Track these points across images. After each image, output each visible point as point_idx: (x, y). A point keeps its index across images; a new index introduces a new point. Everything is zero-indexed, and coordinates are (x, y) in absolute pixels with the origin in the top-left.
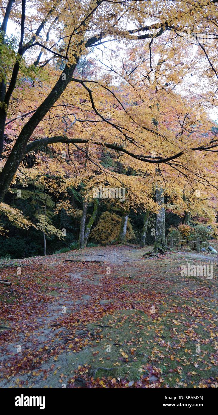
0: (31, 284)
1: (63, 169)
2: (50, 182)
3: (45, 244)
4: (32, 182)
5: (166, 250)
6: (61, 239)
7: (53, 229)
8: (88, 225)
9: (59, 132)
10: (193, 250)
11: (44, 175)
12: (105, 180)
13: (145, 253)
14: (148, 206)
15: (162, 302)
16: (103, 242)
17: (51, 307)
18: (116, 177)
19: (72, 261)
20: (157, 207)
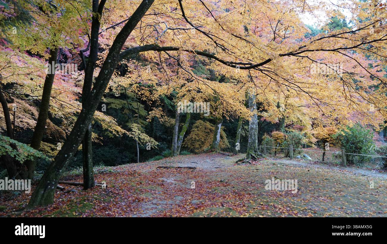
0: (126, 187)
1: (155, 77)
2: (143, 90)
3: (138, 152)
4: (124, 91)
5: (258, 157)
6: (154, 147)
7: (145, 137)
8: (181, 133)
9: (151, 40)
10: (286, 157)
11: (136, 83)
12: (197, 87)
13: (238, 159)
14: (241, 113)
15: (251, 201)
16: (197, 151)
17: (145, 206)
18: (207, 84)
19: (165, 168)
20: (249, 113)
